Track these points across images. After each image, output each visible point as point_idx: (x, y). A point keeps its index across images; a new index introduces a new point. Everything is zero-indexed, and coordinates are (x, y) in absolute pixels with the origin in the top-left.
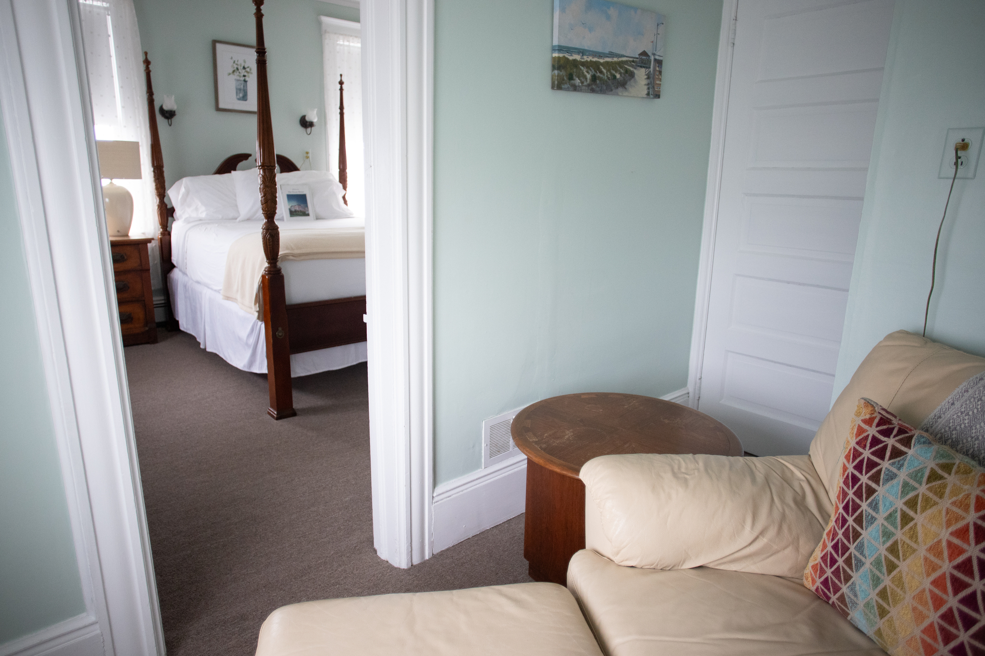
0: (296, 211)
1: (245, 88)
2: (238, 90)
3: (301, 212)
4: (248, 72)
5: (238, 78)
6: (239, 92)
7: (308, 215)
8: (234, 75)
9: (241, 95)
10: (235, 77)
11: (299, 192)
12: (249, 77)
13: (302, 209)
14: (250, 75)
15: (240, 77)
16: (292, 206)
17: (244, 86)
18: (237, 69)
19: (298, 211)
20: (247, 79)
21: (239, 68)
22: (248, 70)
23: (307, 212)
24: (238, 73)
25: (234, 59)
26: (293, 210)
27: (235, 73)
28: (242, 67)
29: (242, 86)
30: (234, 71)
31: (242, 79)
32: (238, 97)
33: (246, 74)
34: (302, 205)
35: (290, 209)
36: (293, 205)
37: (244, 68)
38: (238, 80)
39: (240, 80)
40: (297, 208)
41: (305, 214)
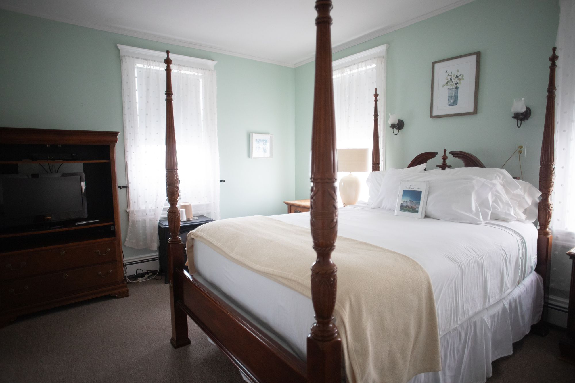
0: (406, 206)
1: (456, 94)
2: (450, 97)
3: (411, 207)
4: (460, 80)
5: (451, 87)
6: (450, 98)
7: (417, 212)
8: (448, 85)
9: (452, 101)
10: (449, 86)
11: (416, 188)
12: (460, 83)
13: (413, 206)
14: (462, 81)
15: (452, 85)
16: (404, 201)
17: (455, 93)
18: (451, 79)
19: (409, 207)
20: (458, 85)
21: (452, 78)
22: (460, 77)
23: (417, 209)
24: (451, 83)
25: (448, 72)
26: (404, 205)
27: (448, 84)
28: (455, 76)
29: (454, 94)
30: (447, 82)
31: (455, 86)
32: (449, 103)
33: (458, 81)
34: (414, 202)
35: (401, 203)
36: (406, 200)
37: (457, 77)
38: (450, 89)
39: (452, 89)
40: (409, 204)
41: (414, 210)
